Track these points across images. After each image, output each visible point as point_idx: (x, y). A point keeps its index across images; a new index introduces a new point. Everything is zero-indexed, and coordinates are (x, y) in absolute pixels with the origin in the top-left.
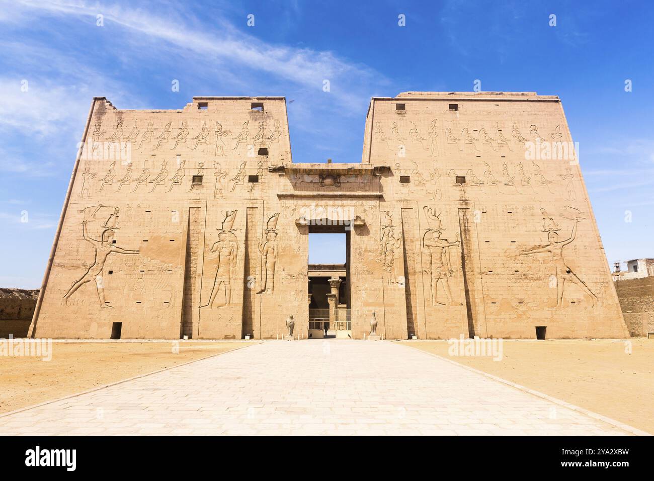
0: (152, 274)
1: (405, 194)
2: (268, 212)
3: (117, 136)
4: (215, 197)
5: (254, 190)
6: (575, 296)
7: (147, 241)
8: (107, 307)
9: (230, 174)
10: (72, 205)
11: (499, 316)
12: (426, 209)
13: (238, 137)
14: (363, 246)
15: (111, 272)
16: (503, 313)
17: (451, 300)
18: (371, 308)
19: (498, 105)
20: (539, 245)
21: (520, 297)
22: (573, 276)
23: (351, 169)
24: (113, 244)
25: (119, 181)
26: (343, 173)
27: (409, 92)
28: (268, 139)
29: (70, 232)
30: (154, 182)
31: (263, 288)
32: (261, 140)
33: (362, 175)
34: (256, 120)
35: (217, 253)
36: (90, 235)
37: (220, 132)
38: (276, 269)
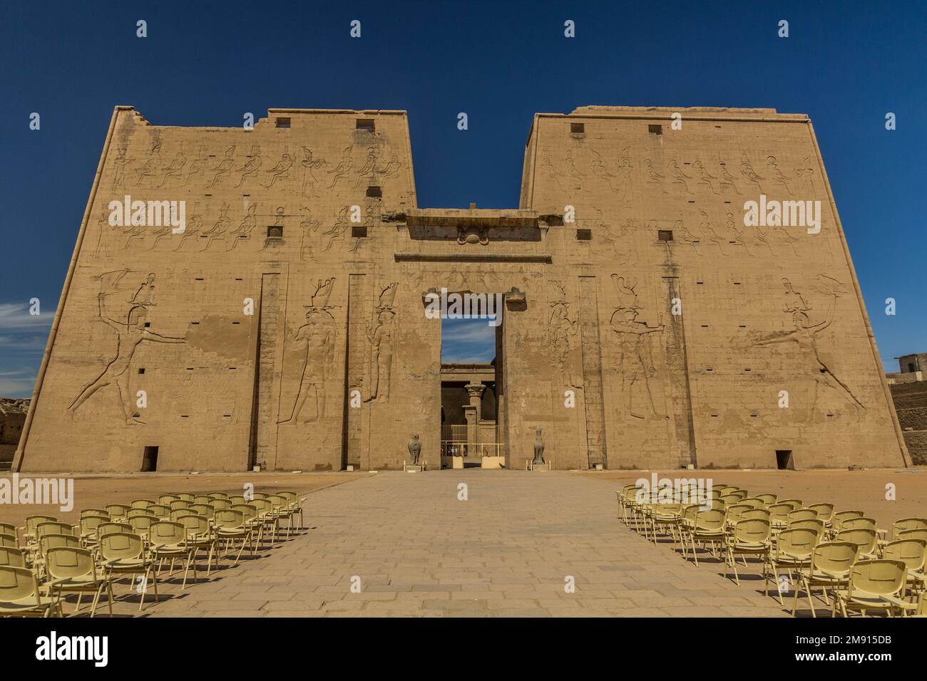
0: (204, 373)
1: (584, 256)
2: (381, 280)
3: (153, 166)
4: (302, 258)
5: (360, 248)
6: (833, 406)
7: (198, 323)
8: (136, 423)
9: (325, 224)
10: (82, 270)
11: (724, 436)
12: (615, 278)
13: (336, 170)
14: (523, 332)
15: (142, 371)
16: (728, 431)
17: (652, 412)
18: (534, 424)
19: (719, 127)
20: (780, 332)
21: (752, 407)
22: (830, 377)
23: (505, 218)
24: (147, 329)
25: (154, 233)
26: (493, 225)
27: (590, 106)
28: (381, 172)
29: (79, 310)
30: (209, 236)
31: (373, 394)
32: (371, 174)
33: (521, 227)
34: (363, 145)
35: (304, 342)
36: (109, 314)
37: (309, 162)
38: (393, 366)
